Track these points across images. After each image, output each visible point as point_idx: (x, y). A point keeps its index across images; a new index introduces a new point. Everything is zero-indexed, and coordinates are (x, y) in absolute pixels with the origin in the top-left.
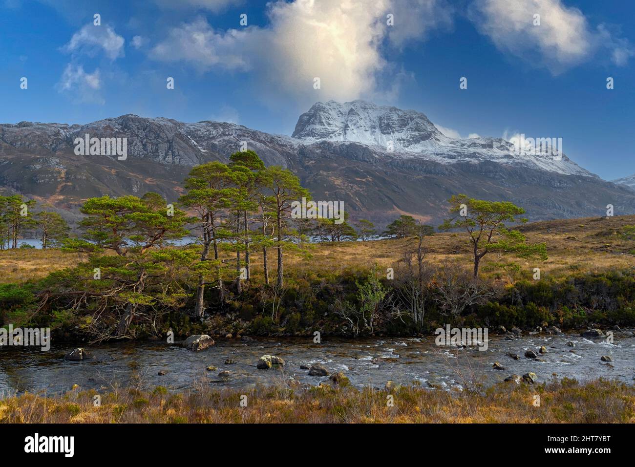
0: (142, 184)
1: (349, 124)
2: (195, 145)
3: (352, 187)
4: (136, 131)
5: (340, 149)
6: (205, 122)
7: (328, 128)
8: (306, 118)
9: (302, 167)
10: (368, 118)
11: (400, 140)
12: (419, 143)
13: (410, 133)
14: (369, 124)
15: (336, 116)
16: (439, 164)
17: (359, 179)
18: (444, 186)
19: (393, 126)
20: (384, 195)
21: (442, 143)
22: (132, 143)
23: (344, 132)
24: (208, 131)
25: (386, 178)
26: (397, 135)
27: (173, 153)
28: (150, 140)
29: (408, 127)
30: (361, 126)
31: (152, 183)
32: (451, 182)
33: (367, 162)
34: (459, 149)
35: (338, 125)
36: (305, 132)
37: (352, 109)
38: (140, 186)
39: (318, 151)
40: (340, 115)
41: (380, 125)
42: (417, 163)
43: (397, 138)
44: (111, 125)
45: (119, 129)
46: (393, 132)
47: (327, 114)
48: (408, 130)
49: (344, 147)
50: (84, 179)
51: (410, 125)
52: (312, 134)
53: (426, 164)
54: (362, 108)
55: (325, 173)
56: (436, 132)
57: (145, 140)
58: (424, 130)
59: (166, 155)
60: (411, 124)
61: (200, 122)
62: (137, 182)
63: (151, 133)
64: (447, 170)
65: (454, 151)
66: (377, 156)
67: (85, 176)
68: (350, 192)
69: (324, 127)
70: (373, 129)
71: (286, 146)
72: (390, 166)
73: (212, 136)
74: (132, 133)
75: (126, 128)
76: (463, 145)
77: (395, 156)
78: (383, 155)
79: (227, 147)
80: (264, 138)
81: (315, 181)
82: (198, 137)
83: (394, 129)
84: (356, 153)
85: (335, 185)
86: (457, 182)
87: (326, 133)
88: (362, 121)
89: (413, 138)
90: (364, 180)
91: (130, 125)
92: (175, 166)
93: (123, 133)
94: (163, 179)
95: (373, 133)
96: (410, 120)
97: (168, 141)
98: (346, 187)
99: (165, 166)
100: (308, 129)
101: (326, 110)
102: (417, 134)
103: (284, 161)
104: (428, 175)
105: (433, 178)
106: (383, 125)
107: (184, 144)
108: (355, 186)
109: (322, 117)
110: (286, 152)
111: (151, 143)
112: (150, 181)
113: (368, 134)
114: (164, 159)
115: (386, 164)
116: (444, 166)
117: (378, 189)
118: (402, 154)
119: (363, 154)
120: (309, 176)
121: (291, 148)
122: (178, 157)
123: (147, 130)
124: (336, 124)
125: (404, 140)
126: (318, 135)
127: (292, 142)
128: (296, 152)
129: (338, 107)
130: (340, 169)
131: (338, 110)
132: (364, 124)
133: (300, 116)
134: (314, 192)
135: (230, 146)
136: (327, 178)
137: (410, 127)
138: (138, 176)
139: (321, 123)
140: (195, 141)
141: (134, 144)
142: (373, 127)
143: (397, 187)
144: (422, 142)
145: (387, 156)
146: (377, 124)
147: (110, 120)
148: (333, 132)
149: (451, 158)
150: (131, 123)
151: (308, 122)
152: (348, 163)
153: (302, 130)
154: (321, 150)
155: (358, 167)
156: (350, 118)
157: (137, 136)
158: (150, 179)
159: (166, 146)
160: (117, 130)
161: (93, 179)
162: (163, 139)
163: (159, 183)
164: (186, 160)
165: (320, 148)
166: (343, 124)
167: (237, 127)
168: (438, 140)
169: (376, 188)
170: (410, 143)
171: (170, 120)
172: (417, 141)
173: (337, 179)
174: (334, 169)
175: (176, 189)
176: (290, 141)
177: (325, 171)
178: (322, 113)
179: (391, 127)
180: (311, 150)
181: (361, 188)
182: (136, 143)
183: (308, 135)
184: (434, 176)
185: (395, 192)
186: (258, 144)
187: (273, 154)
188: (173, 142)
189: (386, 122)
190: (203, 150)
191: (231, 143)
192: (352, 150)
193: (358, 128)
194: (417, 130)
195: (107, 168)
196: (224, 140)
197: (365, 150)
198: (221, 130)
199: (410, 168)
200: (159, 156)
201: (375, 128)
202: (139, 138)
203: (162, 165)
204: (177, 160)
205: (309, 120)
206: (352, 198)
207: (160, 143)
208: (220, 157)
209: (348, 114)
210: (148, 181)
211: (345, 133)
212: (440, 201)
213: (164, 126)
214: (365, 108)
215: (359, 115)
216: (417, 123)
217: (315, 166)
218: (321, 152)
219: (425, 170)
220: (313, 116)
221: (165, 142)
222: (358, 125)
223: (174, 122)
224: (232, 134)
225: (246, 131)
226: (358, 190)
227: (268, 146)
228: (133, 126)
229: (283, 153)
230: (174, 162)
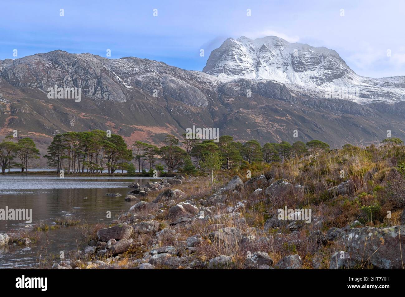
0: (78, 118)
1: (262, 61)
2: (120, 81)
3: (272, 125)
4: (66, 67)
5: (258, 87)
6: (127, 58)
7: (240, 64)
8: (218, 54)
9: (222, 105)
10: (280, 55)
11: (313, 78)
12: (332, 81)
13: (322, 71)
14: (281, 61)
15: (247, 53)
16: (355, 104)
17: (279, 118)
18: (361, 126)
19: (306, 64)
20: (304, 134)
21: (355, 82)
22: (63, 79)
23: (256, 69)
24: (131, 67)
25: (305, 117)
26: (310, 73)
27: (102, 89)
28: (80, 76)
29: (320, 65)
30: (274, 63)
31: (86, 118)
32: (368, 122)
33: (285, 100)
34: (373, 88)
35: (250, 62)
36: (218, 68)
37: (263, 45)
38: (76, 120)
39: (237, 89)
40: (252, 52)
41: (293, 62)
42: (334, 103)
43: (310, 76)
44: (42, 60)
45: (50, 65)
46: (306, 70)
47: (239, 51)
48: (320, 68)
49: (262, 85)
50: (28, 113)
51: (323, 64)
52: (224, 70)
53: (343, 104)
54: (274, 45)
55: (245, 111)
56: (349, 70)
57: (75, 76)
58: (337, 68)
59: (96, 91)
60: (324, 62)
61: (122, 58)
62: (73, 117)
63: (80, 70)
64: (363, 109)
65: (367, 90)
66: (294, 95)
67: (29, 110)
68: (271, 129)
69: (236, 64)
70: (285, 67)
71: (205, 83)
72: (307, 105)
73: (135, 72)
74: (63, 69)
75: (56, 64)
76: (376, 84)
77: (311, 95)
78: (299, 94)
79: (151, 84)
80: (184, 76)
81: (237, 119)
82: (122, 73)
83: (307, 67)
84: (274, 92)
85: (256, 123)
86: (373, 122)
87: (239, 69)
88: (274, 58)
89: (326, 76)
90: (284, 119)
91: (60, 61)
92: (105, 101)
93: (54, 68)
94: (95, 114)
95: (285, 70)
96: (322, 58)
97: (97, 77)
98: (267, 125)
99: (96, 101)
100: (220, 65)
101: (237, 46)
102: (330, 73)
103: (205, 98)
104: (345, 115)
105: (350, 118)
106: (296, 62)
107: (111, 81)
108: (276, 124)
109: (235, 53)
110: (205, 89)
111: (81, 79)
112: (83, 116)
113: (280, 72)
114: (94, 94)
115: (303, 103)
116: (360, 105)
117: (297, 128)
118: (318, 93)
119: (281, 92)
120: (230, 113)
121: (210, 85)
122: (107, 93)
123: (76, 66)
124: (248, 60)
125: (316, 78)
126: (230, 71)
127: (211, 79)
128: (215, 89)
129: (249, 43)
130: (259, 107)
131: (249, 47)
132: (277, 61)
133: (212, 52)
134: (236, 129)
135: (153, 83)
136: (248, 116)
137: (323, 66)
138: (72, 111)
139: (234, 60)
140: (119, 77)
141: (65, 80)
142: (286, 65)
143: (317, 127)
144: (335, 80)
145: (303, 95)
146: (290, 61)
147: (40, 55)
148: (245, 69)
149: (364, 97)
150: (61, 59)
151: (220, 58)
152: (266, 102)
153: (214, 66)
154: (239, 88)
155: (277, 105)
156: (262, 55)
157: (68, 72)
158: (83, 114)
159: (95, 82)
160: (48, 65)
161: (36, 113)
162: (92, 75)
163: (92, 118)
164: (114, 96)
165: (238, 85)
166: (255, 61)
167: (158, 64)
168: (350, 78)
169: (296, 126)
170: (322, 81)
171: (95, 56)
172: (329, 79)
173: (257, 117)
174: (254, 107)
175: (108, 124)
176: (208, 78)
177: (245, 109)
178: (234, 49)
179: (303, 65)
180: (230, 88)
181: (281, 126)
182: (67, 79)
183: (220, 71)
184: (352, 116)
185: (314, 131)
186: (180, 82)
187: (195, 91)
188: (102, 79)
189: (298, 59)
190: (127, 87)
191: (154, 79)
192: (270, 88)
193: (270, 65)
194: (330, 68)
195: (43, 102)
196: (148, 77)
197: (283, 88)
198: (142, 66)
199: (327, 107)
200: (89, 91)
201: (287, 65)
202: (69, 73)
203: (93, 100)
204: (106, 96)
205: (221, 56)
206: (273, 136)
207: (89, 79)
208: (145, 93)
209: (260, 51)
210: (82, 115)
211: (258, 70)
212: (358, 141)
213: (91, 62)
214: (277, 45)
215: (271, 52)
216: (330, 61)
217: (235, 104)
218: (240, 90)
219: (342, 109)
220: (225, 52)
221: (94, 78)
222: (271, 63)
223: (99, 58)
224: (154, 71)
225: (167, 67)
226: (279, 128)
227: (188, 82)
228: (63, 62)
229: (203, 90)
230: (103, 97)
